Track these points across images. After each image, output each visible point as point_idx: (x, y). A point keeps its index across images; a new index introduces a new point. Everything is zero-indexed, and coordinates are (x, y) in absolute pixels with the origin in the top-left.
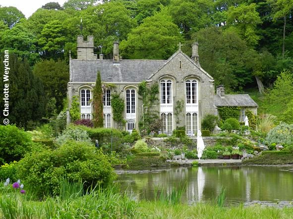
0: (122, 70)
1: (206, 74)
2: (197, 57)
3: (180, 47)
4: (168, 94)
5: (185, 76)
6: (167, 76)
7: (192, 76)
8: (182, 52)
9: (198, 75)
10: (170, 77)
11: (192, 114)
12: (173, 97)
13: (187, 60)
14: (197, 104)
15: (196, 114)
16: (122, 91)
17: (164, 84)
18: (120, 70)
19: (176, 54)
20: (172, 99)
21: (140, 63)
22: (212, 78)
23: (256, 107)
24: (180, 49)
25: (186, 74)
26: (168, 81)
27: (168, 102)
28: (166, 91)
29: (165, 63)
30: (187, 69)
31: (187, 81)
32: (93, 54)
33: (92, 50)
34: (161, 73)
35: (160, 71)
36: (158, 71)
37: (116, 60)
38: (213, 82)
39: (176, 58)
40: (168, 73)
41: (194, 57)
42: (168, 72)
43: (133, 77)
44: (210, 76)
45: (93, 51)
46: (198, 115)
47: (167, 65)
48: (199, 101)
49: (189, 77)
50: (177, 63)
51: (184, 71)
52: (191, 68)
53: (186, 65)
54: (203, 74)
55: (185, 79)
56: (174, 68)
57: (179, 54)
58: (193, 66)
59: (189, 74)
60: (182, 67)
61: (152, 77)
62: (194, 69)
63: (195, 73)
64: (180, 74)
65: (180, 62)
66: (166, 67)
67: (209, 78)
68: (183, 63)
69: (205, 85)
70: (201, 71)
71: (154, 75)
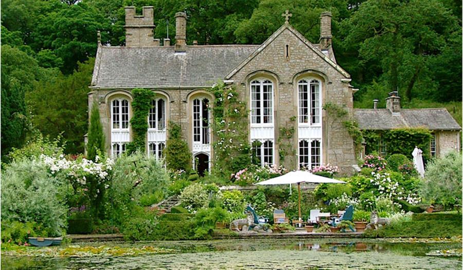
1: (335, 69)
2: (328, 39)
3: (287, 18)
4: (265, 104)
5: (297, 72)
6: (263, 72)
7: (309, 72)
8: (290, 28)
9: (320, 70)
10: (268, 74)
11: (310, 142)
12: (274, 112)
13: (301, 43)
14: (319, 124)
15: (317, 142)
16: (185, 102)
17: (258, 88)
19: (279, 31)
20: (272, 115)
22: (347, 75)
24: (286, 22)
25: (298, 69)
26: (266, 82)
27: (266, 121)
28: (262, 100)
29: (259, 50)
30: (300, 59)
31: (301, 82)
32: (152, 38)
33: (150, 32)
34: (252, 68)
35: (249, 65)
36: (247, 63)
37: (180, 46)
38: (350, 83)
39: (280, 38)
40: (264, 68)
41: (324, 38)
42: (264, 65)
44: (343, 72)
46: (321, 145)
47: (262, 52)
48: (323, 118)
49: (305, 73)
50: (282, 48)
51: (294, 64)
52: (308, 57)
53: (297, 51)
54: (329, 69)
55: (296, 77)
56: (276, 57)
57: (285, 32)
58: (311, 54)
59: (304, 68)
60: (291, 55)
61: (234, 74)
62: (314, 58)
63: (315, 67)
64: (286, 69)
65: (287, 46)
66: (260, 56)
67: (341, 76)
68: (292, 48)
69: (333, 88)
70: (325, 63)
71: (238, 71)
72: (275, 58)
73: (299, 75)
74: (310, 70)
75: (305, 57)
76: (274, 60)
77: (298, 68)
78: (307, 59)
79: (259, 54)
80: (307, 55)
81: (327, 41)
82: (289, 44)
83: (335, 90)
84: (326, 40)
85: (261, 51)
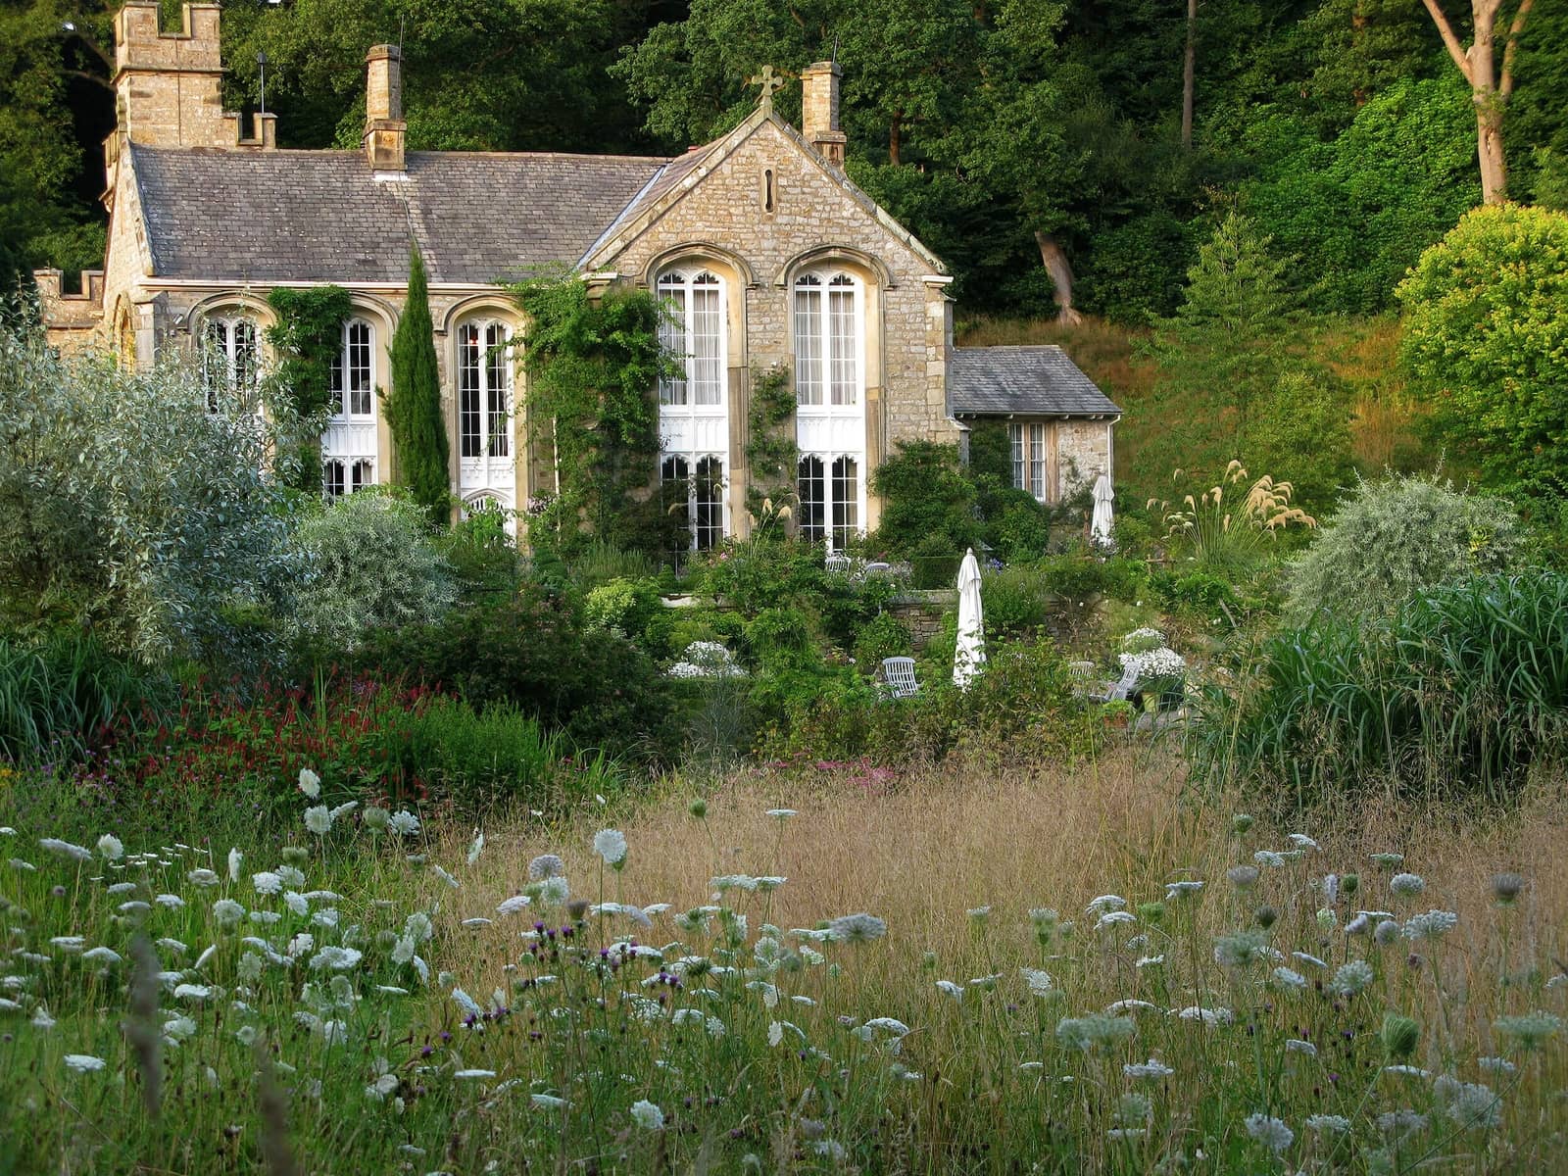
0: (426, 213)
1: (907, 244)
3: (767, 91)
4: (700, 350)
5: (798, 252)
6: (699, 251)
7: (832, 254)
8: (774, 117)
9: (863, 247)
10: (712, 255)
11: (828, 462)
12: (731, 370)
13: (807, 166)
14: (859, 409)
15: (850, 462)
18: (415, 212)
19: (744, 129)
20: (724, 383)
21: (522, 175)
22: (939, 265)
23: (1109, 417)
24: (766, 103)
25: (799, 245)
26: (701, 280)
28: (690, 336)
29: (688, 183)
30: (807, 215)
31: (803, 282)
32: (219, 108)
33: (211, 87)
34: (666, 235)
35: (659, 228)
36: (652, 224)
37: (387, 154)
38: (948, 288)
39: (746, 151)
40: (704, 237)
42: (701, 230)
43: (495, 252)
44: (930, 255)
45: (215, 93)
46: (861, 469)
47: (697, 191)
48: (867, 391)
49: (820, 257)
50: (753, 180)
51: (788, 228)
52: (828, 208)
53: (798, 190)
54: (889, 246)
55: (795, 268)
56: (736, 206)
57: (762, 133)
58: (837, 200)
59: (818, 241)
60: (779, 201)
61: (616, 256)
62: (845, 214)
63: (848, 239)
64: (765, 244)
65: (769, 173)
66: (690, 201)
67: (924, 267)
68: (783, 181)
69: (900, 303)
70: (878, 227)
71: (626, 248)
72: (732, 210)
73: (803, 263)
74: (835, 247)
75: (819, 208)
76: (730, 214)
77: (800, 241)
78: (824, 215)
79: (688, 197)
80: (825, 203)
81: (832, 151)
82: (773, 169)
83: (905, 309)
84: (827, 148)
85: (691, 190)
